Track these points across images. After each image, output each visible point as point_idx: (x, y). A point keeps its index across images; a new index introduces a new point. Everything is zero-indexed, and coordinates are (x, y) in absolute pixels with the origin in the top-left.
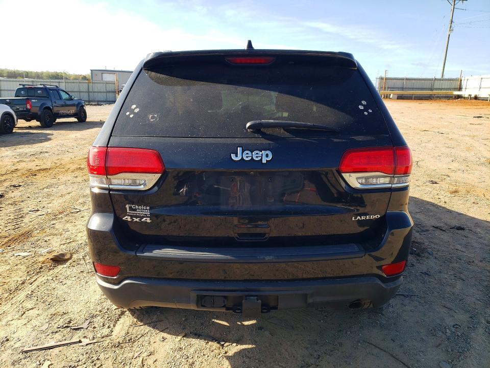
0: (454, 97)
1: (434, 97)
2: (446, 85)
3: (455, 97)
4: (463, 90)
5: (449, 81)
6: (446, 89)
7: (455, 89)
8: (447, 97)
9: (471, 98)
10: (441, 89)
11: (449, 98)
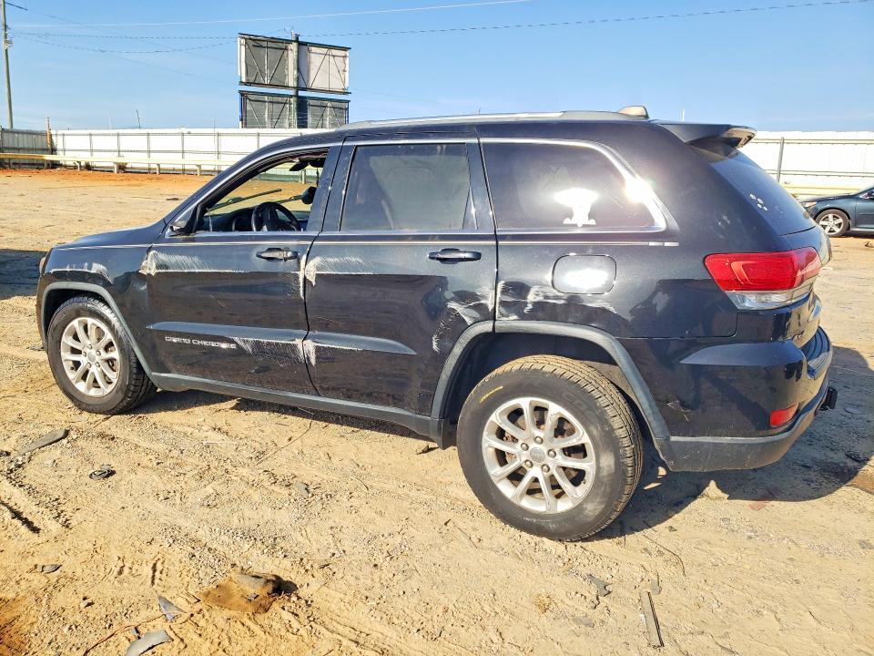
0: (46, 165)
1: (9, 164)
2: (24, 142)
3: (48, 165)
4: (60, 153)
5: (30, 136)
6: (29, 150)
7: (44, 150)
8: (33, 164)
9: (81, 166)
10: (19, 149)
11: (39, 166)
